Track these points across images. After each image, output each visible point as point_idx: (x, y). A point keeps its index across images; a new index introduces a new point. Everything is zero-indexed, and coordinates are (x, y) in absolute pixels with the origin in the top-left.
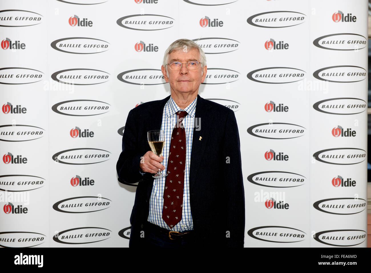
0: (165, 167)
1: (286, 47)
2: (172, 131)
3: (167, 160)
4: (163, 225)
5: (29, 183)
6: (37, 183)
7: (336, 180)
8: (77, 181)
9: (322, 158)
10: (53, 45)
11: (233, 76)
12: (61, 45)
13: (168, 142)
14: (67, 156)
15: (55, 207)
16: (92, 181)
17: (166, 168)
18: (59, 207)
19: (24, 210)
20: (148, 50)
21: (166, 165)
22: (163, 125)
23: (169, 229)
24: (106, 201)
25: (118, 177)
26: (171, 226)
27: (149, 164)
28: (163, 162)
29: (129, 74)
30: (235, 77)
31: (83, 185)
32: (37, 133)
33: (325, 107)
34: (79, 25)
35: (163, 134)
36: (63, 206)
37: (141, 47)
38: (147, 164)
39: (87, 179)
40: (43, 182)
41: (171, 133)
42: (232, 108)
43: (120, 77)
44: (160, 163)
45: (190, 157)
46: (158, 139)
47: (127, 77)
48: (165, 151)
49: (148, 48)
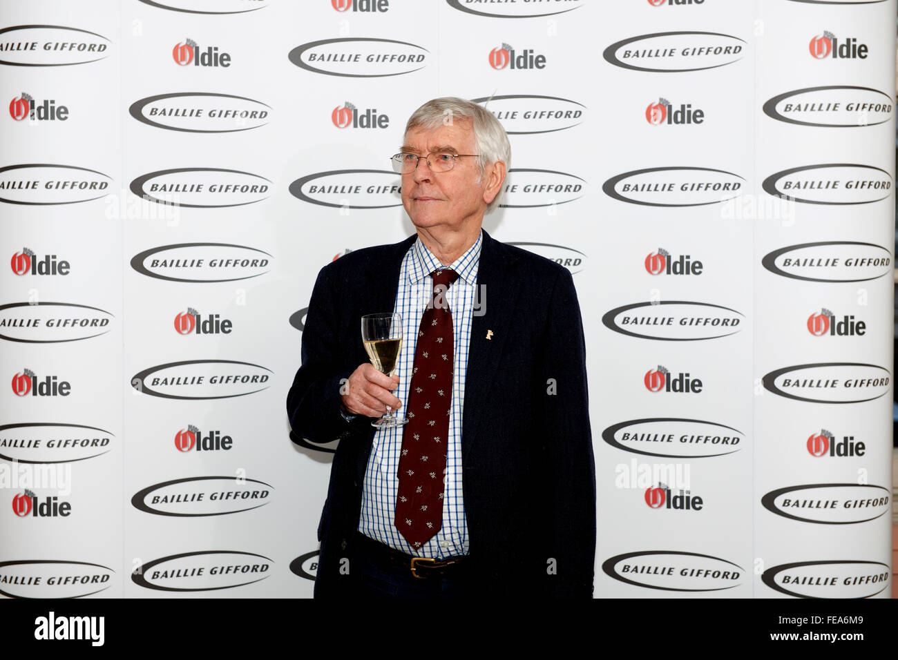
0: (403, 404)
1: (698, 119)
2: (420, 316)
3: (408, 386)
4: (397, 542)
5: (75, 443)
6: (95, 443)
7: (817, 440)
8: (191, 439)
9: (784, 387)
10: (136, 110)
11: (568, 188)
12: (153, 112)
13: (412, 344)
14: (166, 380)
15: (138, 501)
16: (227, 440)
17: (405, 406)
18: (148, 500)
19: (61, 508)
20: (365, 124)
21: (405, 398)
22: (399, 302)
23: (410, 551)
24: (260, 488)
25: (291, 429)
26: (416, 543)
27: (365, 394)
28: (398, 391)
29: (318, 182)
30: (575, 191)
31: (205, 448)
32: (94, 323)
33: (792, 263)
34: (197, 64)
35: (400, 323)
36: (156, 500)
37: (347, 116)
38: (358, 394)
39: (215, 436)
40: (108, 441)
41: (419, 322)
42: (565, 265)
43: (295, 188)
44: (391, 392)
45: (463, 380)
46: (387, 335)
47: (313, 189)
48: (403, 366)
49: (365, 119)
